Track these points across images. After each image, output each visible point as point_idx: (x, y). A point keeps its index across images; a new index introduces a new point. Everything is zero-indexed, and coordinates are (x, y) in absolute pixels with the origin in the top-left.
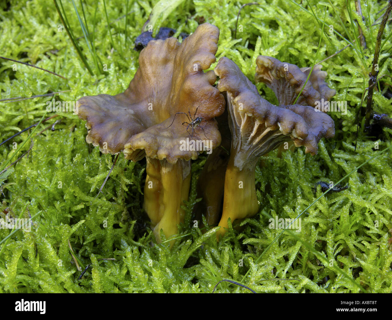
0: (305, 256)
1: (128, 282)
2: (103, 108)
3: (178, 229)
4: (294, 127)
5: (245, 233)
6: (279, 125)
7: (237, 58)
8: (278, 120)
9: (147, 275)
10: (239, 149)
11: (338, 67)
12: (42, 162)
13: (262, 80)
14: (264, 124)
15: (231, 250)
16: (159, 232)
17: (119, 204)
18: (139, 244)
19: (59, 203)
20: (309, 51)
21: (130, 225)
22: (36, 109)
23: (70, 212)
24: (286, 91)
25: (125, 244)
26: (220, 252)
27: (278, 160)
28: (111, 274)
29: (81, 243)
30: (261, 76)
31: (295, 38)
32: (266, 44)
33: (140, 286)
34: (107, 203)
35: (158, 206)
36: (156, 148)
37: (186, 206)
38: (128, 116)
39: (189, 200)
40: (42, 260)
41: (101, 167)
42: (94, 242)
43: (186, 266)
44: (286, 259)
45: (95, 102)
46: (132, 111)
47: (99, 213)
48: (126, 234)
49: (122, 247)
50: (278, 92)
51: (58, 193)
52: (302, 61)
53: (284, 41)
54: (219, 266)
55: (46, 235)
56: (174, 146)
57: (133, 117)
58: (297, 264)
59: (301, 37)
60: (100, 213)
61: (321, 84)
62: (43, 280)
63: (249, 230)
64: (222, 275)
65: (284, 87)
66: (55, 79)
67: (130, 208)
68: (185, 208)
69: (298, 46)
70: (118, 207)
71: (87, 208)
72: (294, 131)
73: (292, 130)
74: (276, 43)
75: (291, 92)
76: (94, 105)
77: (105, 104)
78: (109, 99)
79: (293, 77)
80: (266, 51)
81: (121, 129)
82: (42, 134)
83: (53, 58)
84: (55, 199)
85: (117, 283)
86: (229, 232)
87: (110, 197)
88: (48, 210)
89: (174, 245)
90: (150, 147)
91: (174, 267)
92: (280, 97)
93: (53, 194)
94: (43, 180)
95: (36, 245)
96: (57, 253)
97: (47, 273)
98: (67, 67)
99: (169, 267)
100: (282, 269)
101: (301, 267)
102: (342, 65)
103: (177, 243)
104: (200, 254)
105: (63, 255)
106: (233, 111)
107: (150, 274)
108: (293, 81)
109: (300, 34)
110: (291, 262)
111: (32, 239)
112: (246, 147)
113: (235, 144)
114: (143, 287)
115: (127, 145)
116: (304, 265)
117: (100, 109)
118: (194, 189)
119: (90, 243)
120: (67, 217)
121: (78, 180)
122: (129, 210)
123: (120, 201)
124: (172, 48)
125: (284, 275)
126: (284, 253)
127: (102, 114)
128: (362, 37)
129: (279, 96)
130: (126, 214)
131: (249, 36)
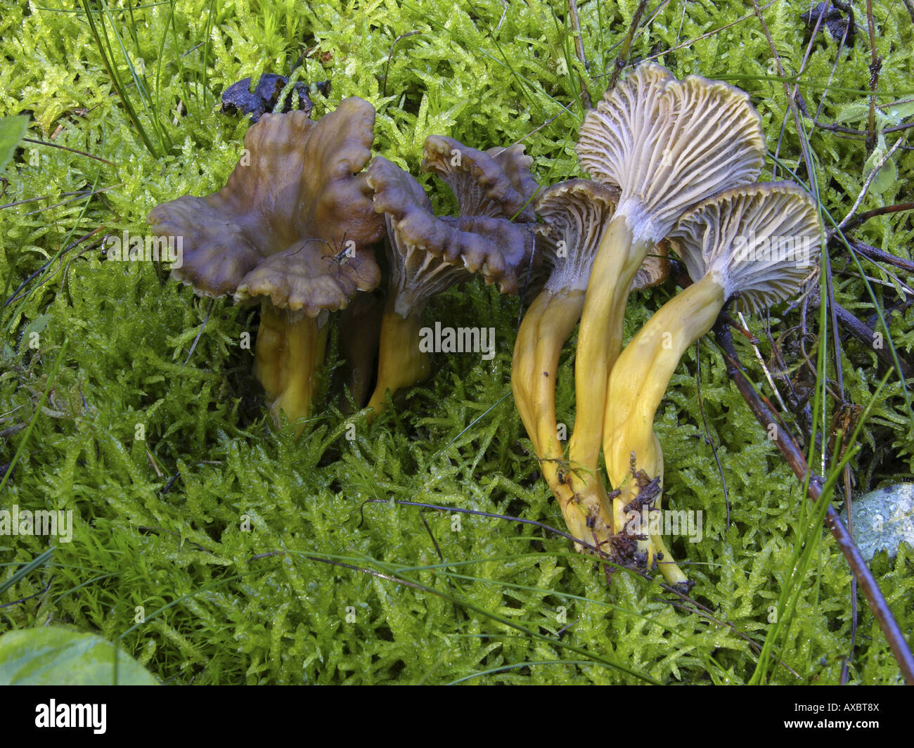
0: (504, 442)
1: (237, 495)
2: (194, 224)
3: (309, 409)
4: (485, 260)
5: (412, 410)
6: (463, 258)
7: (390, 129)
8: (462, 251)
9: (266, 483)
10: (401, 287)
11: (550, 143)
12: (92, 305)
13: (432, 169)
14: (442, 257)
15: (390, 436)
16: (278, 414)
17: (215, 373)
18: (246, 434)
19: (123, 372)
20: (504, 118)
21: (231, 404)
22: (68, 217)
23: (141, 386)
24: (472, 191)
25: (224, 436)
26: (372, 441)
27: (459, 295)
28: (213, 486)
29: (159, 434)
30: (433, 164)
31: (481, 93)
32: (435, 106)
33: (256, 500)
34: (197, 372)
35: (278, 371)
36: (286, 293)
37: (321, 372)
38: (233, 236)
39: (325, 363)
40: (107, 465)
41: (188, 316)
42: (179, 432)
43: (321, 464)
44: (476, 445)
45: (181, 214)
46: (237, 228)
47: (185, 386)
48: (225, 418)
49: (219, 440)
50: (459, 190)
51: (121, 356)
52: (493, 133)
53: (465, 102)
54: (372, 462)
55: (111, 428)
56: (314, 290)
57: (240, 237)
58: (493, 453)
59: (491, 92)
60: (187, 387)
61: (524, 176)
62: (112, 496)
63: (418, 406)
64: (376, 475)
65: (468, 185)
66: (93, 164)
67: (233, 375)
68: (319, 376)
69: (486, 109)
70: (214, 377)
71: (168, 381)
72: (485, 266)
73: (482, 265)
74: (452, 105)
75: (479, 193)
76: (181, 220)
77: (195, 217)
78: (198, 205)
79: (482, 173)
80: (436, 117)
81: (224, 258)
82: (80, 257)
83: (83, 124)
84: (116, 366)
85: (222, 497)
86: (388, 408)
87: (201, 360)
88: (107, 387)
89: (303, 432)
90: (278, 292)
91: (302, 469)
92: (463, 198)
93: (114, 358)
94: (98, 336)
95: (96, 443)
96: (130, 453)
97: (116, 485)
98: (110, 141)
99: (297, 469)
100: (467, 463)
101: (498, 458)
102: (555, 139)
103: (308, 429)
104: (342, 446)
105: (138, 455)
106: (393, 238)
107: (270, 482)
108: (483, 179)
109: (488, 87)
110: (482, 451)
111: (91, 434)
112: (412, 285)
113: (395, 280)
114: (262, 501)
115: (242, 288)
116: (502, 456)
117: (190, 226)
118: (334, 347)
119: (174, 434)
120: (137, 395)
121: (152, 336)
122: (231, 379)
123: (216, 369)
124: (299, 129)
125: (469, 473)
126: (473, 437)
127: (194, 234)
128: (586, 95)
129: (459, 196)
130: (226, 388)
131: (406, 87)
